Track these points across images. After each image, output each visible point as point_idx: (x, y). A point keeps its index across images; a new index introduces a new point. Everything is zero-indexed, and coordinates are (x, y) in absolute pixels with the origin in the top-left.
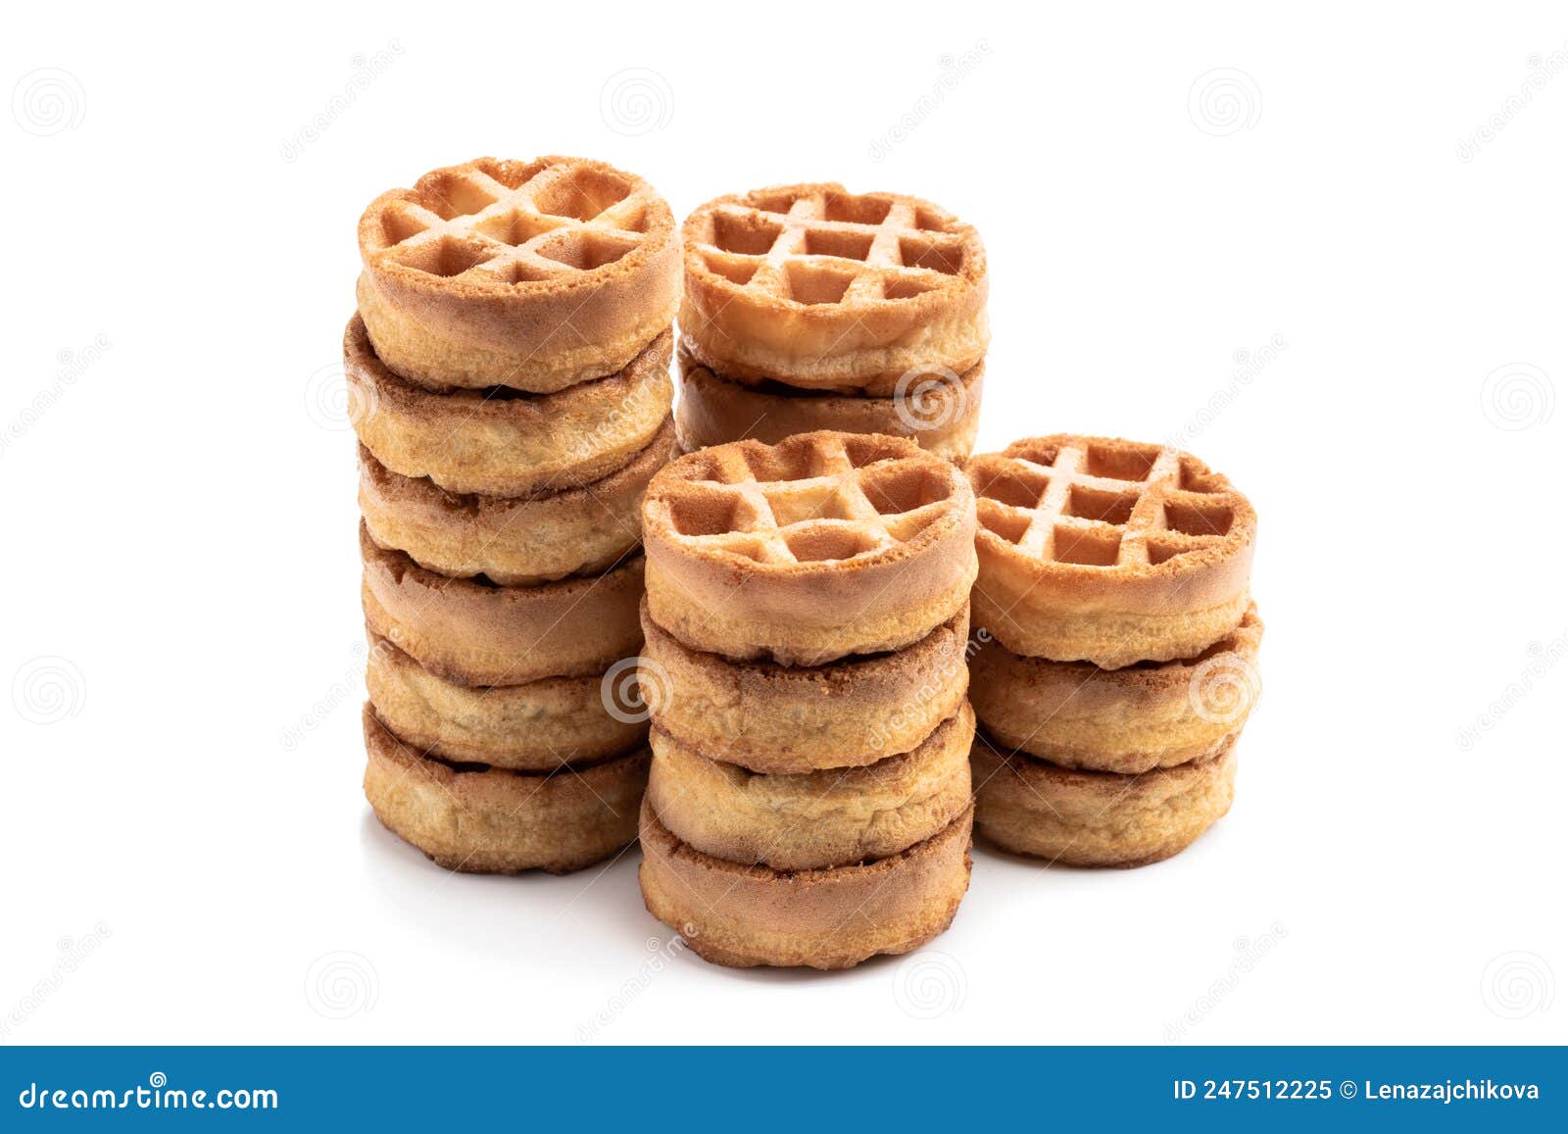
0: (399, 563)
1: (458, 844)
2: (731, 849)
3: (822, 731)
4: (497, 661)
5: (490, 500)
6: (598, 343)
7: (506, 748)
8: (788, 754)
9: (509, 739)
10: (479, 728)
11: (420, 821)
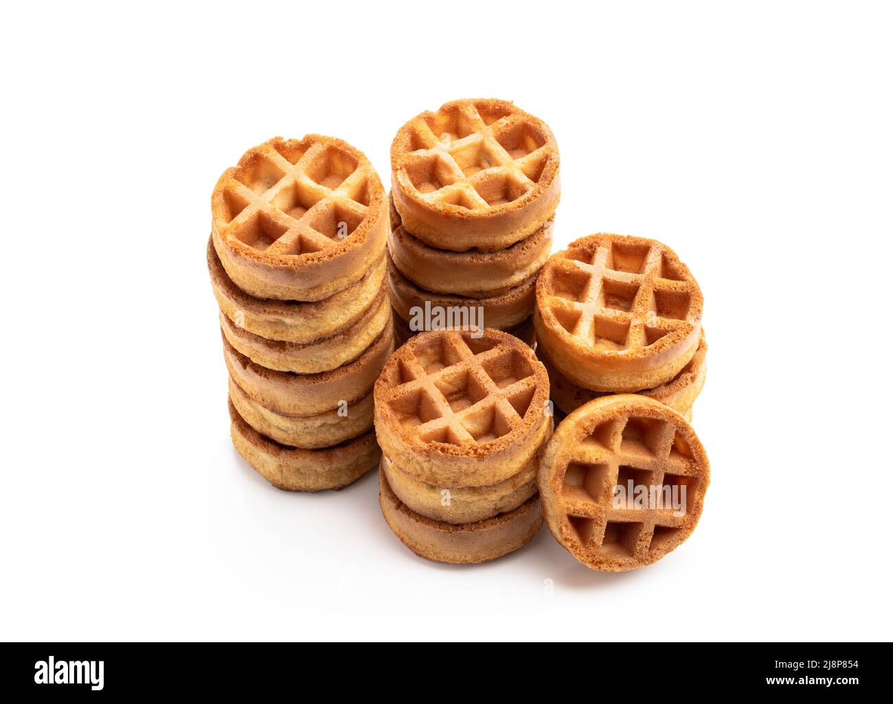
0: (245, 361)
1: (284, 482)
2: (429, 513)
3: (474, 473)
4: (299, 408)
5: (291, 344)
6: (346, 276)
7: (306, 441)
8: (456, 484)
9: (308, 437)
10: (292, 432)
11: (263, 467)
